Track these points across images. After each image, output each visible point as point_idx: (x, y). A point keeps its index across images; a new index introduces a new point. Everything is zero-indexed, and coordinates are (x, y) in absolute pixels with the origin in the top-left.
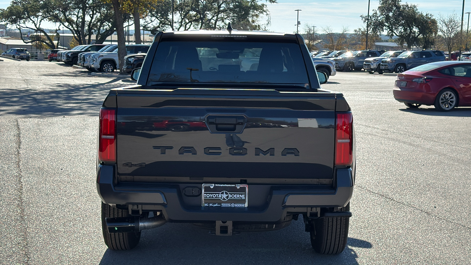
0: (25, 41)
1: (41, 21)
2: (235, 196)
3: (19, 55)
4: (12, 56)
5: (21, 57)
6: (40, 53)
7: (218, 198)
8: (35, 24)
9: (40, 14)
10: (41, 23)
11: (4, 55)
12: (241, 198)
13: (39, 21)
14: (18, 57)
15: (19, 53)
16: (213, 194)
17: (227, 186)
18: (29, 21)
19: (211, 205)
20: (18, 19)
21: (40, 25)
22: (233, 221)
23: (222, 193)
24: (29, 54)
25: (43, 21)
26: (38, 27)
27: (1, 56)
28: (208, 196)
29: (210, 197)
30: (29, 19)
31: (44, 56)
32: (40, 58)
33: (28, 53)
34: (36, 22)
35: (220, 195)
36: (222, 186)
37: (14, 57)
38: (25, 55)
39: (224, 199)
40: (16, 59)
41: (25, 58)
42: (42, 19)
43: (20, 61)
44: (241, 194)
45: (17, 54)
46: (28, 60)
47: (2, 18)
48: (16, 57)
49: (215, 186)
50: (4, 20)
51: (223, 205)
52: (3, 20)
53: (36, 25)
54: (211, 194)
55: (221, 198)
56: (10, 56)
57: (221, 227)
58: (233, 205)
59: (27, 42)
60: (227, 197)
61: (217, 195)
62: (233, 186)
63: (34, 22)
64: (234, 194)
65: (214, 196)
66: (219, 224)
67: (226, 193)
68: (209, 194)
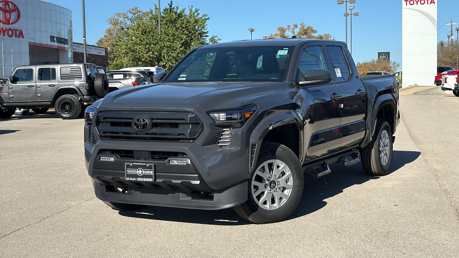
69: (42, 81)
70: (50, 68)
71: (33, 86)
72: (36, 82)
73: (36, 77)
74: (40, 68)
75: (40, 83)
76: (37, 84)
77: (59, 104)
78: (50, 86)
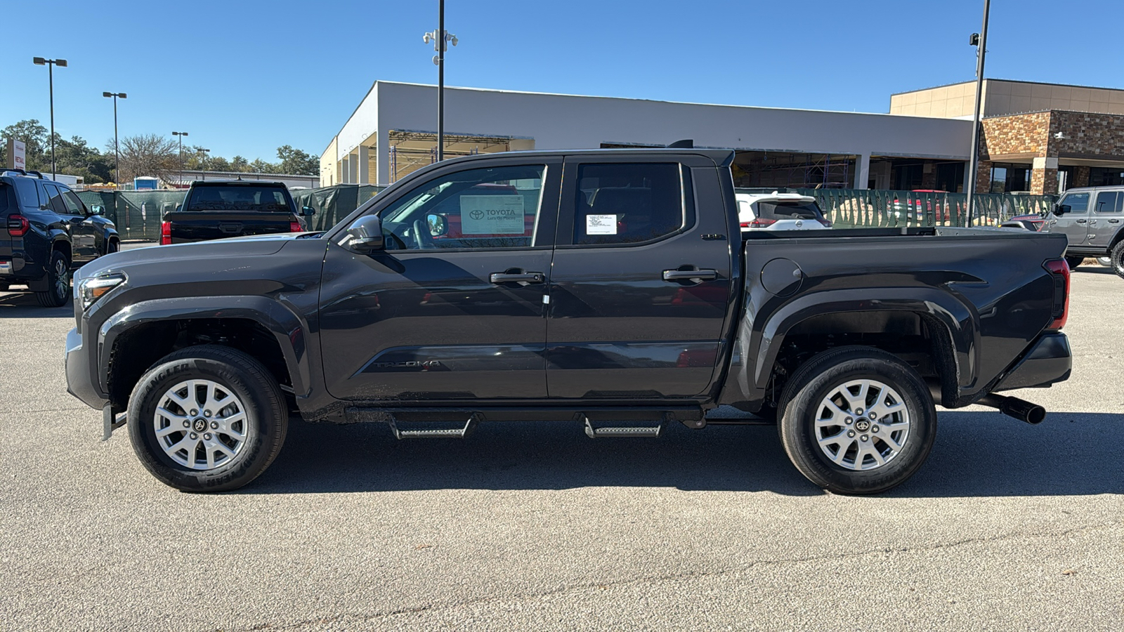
69: (1100, 214)
70: (1116, 193)
71: (1085, 221)
72: (1090, 215)
73: (1091, 207)
74: (1101, 193)
75: (1097, 216)
76: (1092, 218)
77: (1117, 253)
78: (1111, 221)
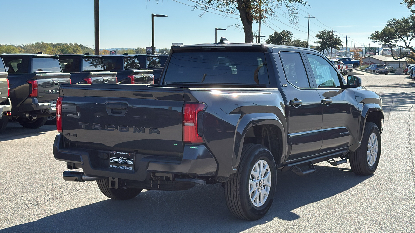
0: (395, 58)
1: (411, 40)
2: (128, 161)
3: (378, 69)
4: (373, 71)
5: (380, 72)
6: (399, 68)
7: (118, 162)
8: (405, 42)
9: (410, 34)
10: (411, 41)
11: (367, 70)
12: (131, 163)
13: (409, 40)
14: (377, 72)
15: (379, 68)
16: (116, 158)
17: (124, 153)
18: (401, 40)
19: (114, 166)
20: (390, 39)
21: (410, 43)
22: (118, 179)
23: (121, 159)
24: (388, 69)
25: (412, 39)
26: (408, 45)
27: (365, 71)
28: (113, 160)
29: (113, 161)
30: (401, 38)
31: (402, 70)
32: (399, 72)
33: (387, 67)
34: (406, 41)
35: (119, 160)
36: (121, 154)
37: (374, 71)
38: (384, 69)
39: (121, 163)
40: (376, 73)
41: (383, 72)
42: (412, 38)
43: (378, 74)
44: (131, 160)
45: (377, 69)
46: (386, 74)
47: (377, 39)
48: (376, 72)
49: (116, 154)
50: (379, 40)
51: (121, 167)
52: (377, 40)
53: (406, 44)
54: (115, 158)
55: (120, 162)
56: (371, 71)
57: (112, 182)
58: (126, 168)
59: (397, 58)
60: (123, 162)
61: (118, 159)
62: (126, 154)
63: (404, 41)
64: (127, 160)
65: (116, 160)
66: (111, 180)
67: (123, 159)
68: (113, 158)
